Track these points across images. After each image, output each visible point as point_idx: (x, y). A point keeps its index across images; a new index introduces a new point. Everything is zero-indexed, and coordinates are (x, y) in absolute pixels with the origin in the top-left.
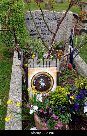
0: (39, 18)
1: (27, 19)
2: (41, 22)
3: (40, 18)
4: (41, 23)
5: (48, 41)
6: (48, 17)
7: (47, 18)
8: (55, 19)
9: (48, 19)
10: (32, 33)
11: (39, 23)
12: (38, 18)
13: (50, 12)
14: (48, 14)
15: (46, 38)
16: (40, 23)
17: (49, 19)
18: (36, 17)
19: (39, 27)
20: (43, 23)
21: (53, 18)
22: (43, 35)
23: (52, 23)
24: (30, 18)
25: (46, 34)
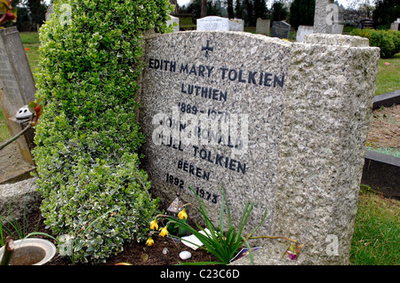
0: (194, 67)
2: (198, 88)
4: (200, 92)
5: (215, 197)
6: (229, 67)
7: (224, 70)
8: (257, 79)
12: (191, 66)
13: (242, 38)
14: (229, 51)
15: (206, 176)
16: (195, 90)
17: (232, 76)
19: (189, 109)
20: (205, 93)
21: (252, 76)
22: (198, 154)
23: (242, 101)
24: (166, 62)
25: (210, 153)
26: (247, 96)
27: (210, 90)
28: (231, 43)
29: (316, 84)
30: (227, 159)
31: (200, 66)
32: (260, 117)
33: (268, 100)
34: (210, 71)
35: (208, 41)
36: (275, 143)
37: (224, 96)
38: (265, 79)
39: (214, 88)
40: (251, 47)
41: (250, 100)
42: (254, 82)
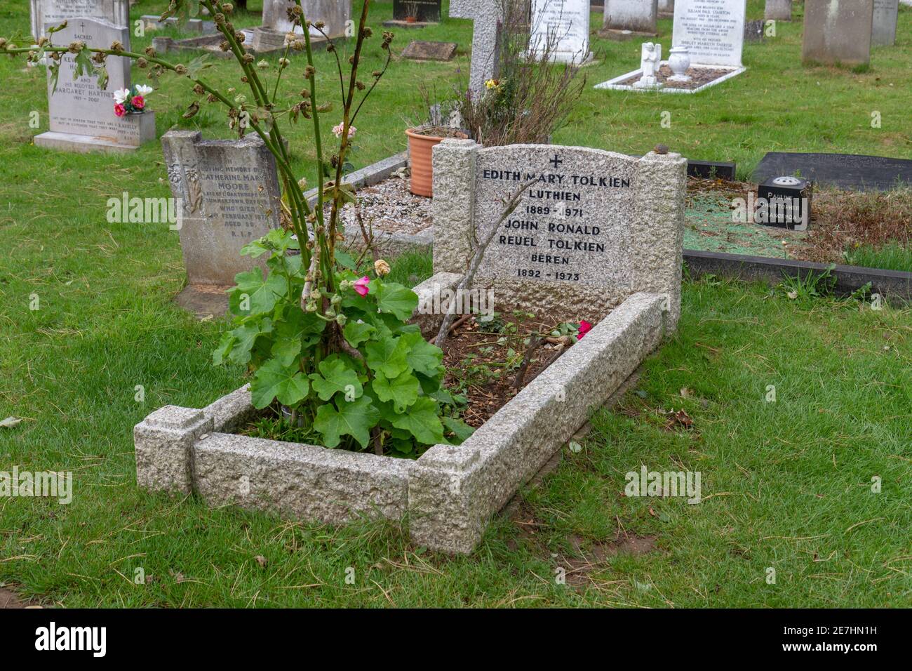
0: (542, 176)
1: (497, 177)
2: (548, 193)
3: (547, 173)
4: (551, 195)
5: (577, 275)
6: (581, 175)
7: (575, 177)
8: (607, 182)
9: (578, 180)
10: (511, 232)
11: (540, 195)
12: (539, 175)
13: (590, 154)
14: (580, 163)
15: (565, 261)
16: (545, 194)
17: (584, 181)
18: (531, 168)
19: (540, 210)
20: (556, 195)
21: (602, 181)
22: (554, 246)
23: (595, 199)
24: (508, 173)
25: (567, 242)
26: (600, 196)
27: (563, 193)
28: (580, 157)
29: (659, 184)
30: (585, 244)
31: (550, 176)
32: (612, 209)
33: (618, 197)
34: (561, 179)
35: (556, 156)
36: (628, 225)
37: (577, 197)
38: (614, 183)
39: (566, 191)
40: (599, 160)
41: (602, 198)
42: (605, 185)
